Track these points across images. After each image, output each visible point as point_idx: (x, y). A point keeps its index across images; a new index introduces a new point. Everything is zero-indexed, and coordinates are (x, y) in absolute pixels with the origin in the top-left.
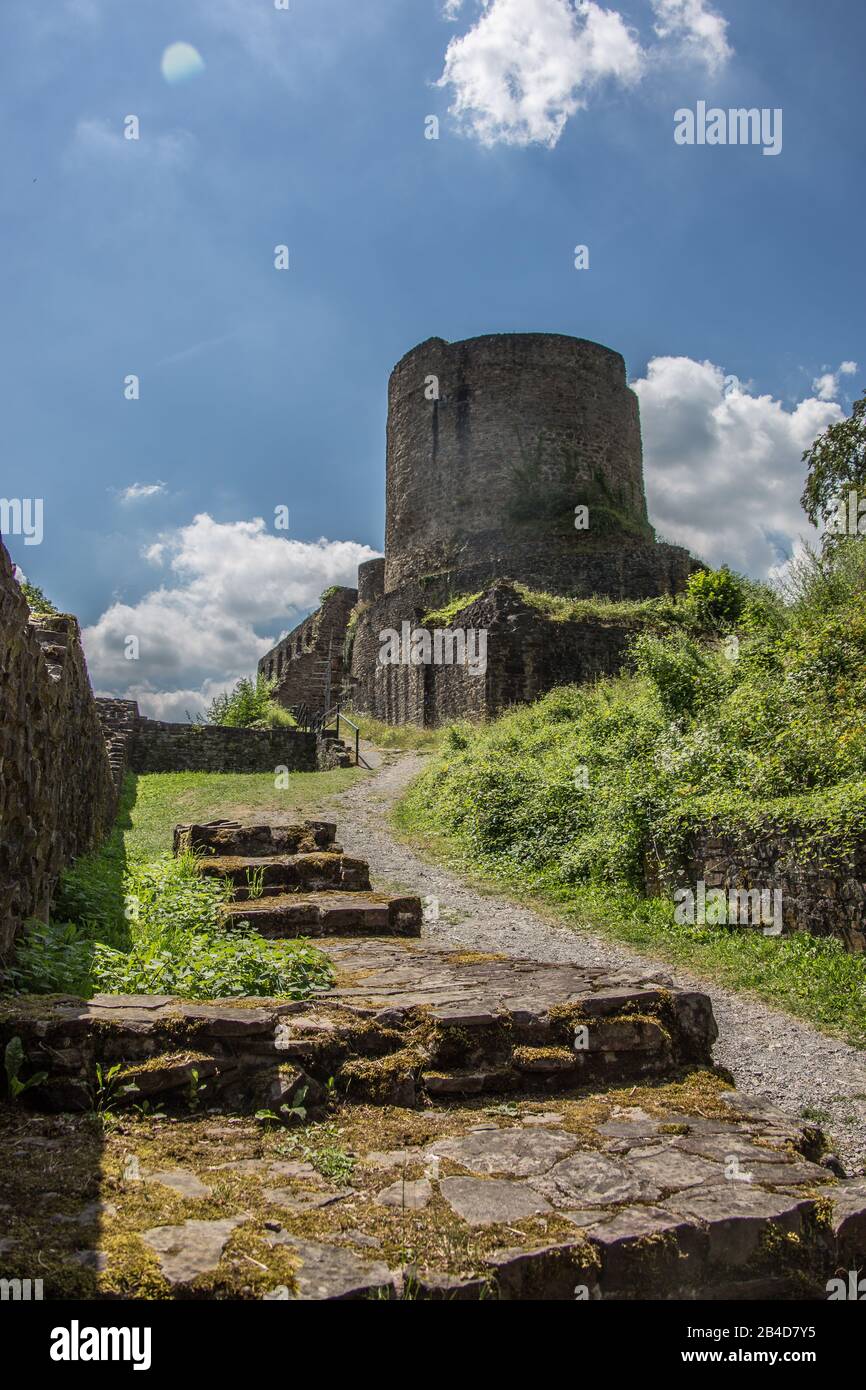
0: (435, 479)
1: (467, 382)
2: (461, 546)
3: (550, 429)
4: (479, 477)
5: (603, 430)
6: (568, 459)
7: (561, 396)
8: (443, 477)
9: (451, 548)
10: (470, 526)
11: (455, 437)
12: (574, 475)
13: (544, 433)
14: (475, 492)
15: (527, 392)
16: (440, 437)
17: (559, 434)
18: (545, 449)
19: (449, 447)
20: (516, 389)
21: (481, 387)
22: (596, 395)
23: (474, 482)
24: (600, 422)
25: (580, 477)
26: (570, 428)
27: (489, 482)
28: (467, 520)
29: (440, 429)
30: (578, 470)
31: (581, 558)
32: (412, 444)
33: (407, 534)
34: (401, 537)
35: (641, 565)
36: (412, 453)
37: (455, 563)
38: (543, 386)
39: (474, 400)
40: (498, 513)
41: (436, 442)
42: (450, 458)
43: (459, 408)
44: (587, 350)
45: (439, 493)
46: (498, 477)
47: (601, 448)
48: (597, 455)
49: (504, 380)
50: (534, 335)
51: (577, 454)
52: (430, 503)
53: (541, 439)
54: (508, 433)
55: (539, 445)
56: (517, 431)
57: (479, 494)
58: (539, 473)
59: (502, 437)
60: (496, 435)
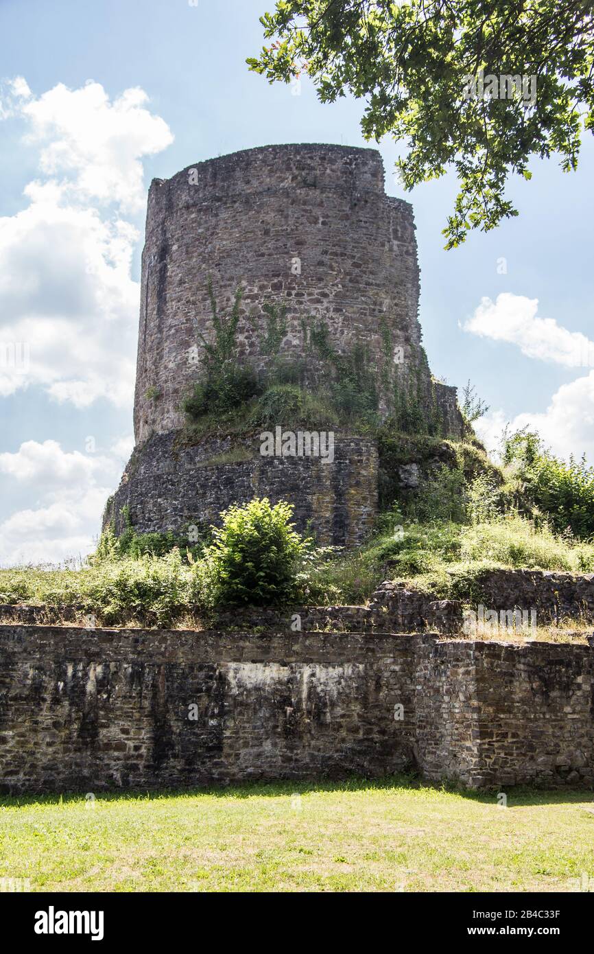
1: (169, 235)
3: (251, 282)
4: (170, 361)
5: (332, 268)
6: (273, 321)
7: (267, 232)
10: (160, 426)
12: (279, 341)
13: (244, 289)
15: (225, 237)
17: (262, 288)
18: (243, 312)
20: (212, 234)
21: (177, 240)
22: (321, 220)
23: (166, 367)
24: (326, 258)
25: (288, 343)
26: (278, 276)
27: (179, 366)
28: (159, 419)
30: (284, 333)
31: (209, 473)
35: (286, 475)
38: (244, 224)
39: (171, 258)
43: (160, 271)
44: (311, 158)
47: (325, 295)
48: (319, 306)
49: (200, 225)
50: (238, 154)
51: (285, 310)
53: (238, 298)
54: (200, 297)
55: (235, 308)
56: (210, 293)
57: (169, 384)
58: (234, 345)
59: (194, 303)
60: (187, 302)
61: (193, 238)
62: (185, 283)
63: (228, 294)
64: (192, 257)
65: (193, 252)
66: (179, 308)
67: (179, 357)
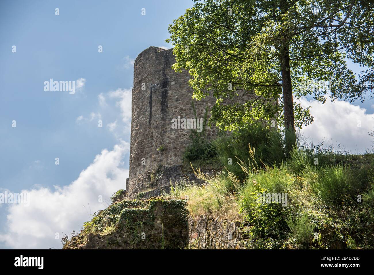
0: (150, 135)
1: (168, 77)
2: (160, 175)
3: (213, 104)
4: (171, 134)
8: (153, 134)
9: (155, 177)
10: (166, 163)
11: (160, 110)
13: (210, 107)
14: (169, 143)
16: (153, 109)
19: (157, 116)
21: (174, 80)
23: (169, 137)
27: (177, 137)
28: (165, 160)
29: (153, 104)
32: (140, 112)
33: (137, 166)
34: (134, 168)
36: (140, 118)
37: (156, 185)
39: (170, 88)
40: (181, 156)
41: (151, 112)
42: (158, 122)
43: (163, 92)
45: (152, 143)
46: (182, 134)
52: (147, 149)
53: (207, 110)
54: (188, 108)
55: (206, 114)
56: (193, 107)
57: (171, 144)
58: (205, 131)
59: (185, 110)
60: (181, 109)
61: (183, 80)
62: (179, 100)
63: (202, 108)
64: (183, 89)
65: (184, 87)
66: (176, 111)
67: (177, 133)
